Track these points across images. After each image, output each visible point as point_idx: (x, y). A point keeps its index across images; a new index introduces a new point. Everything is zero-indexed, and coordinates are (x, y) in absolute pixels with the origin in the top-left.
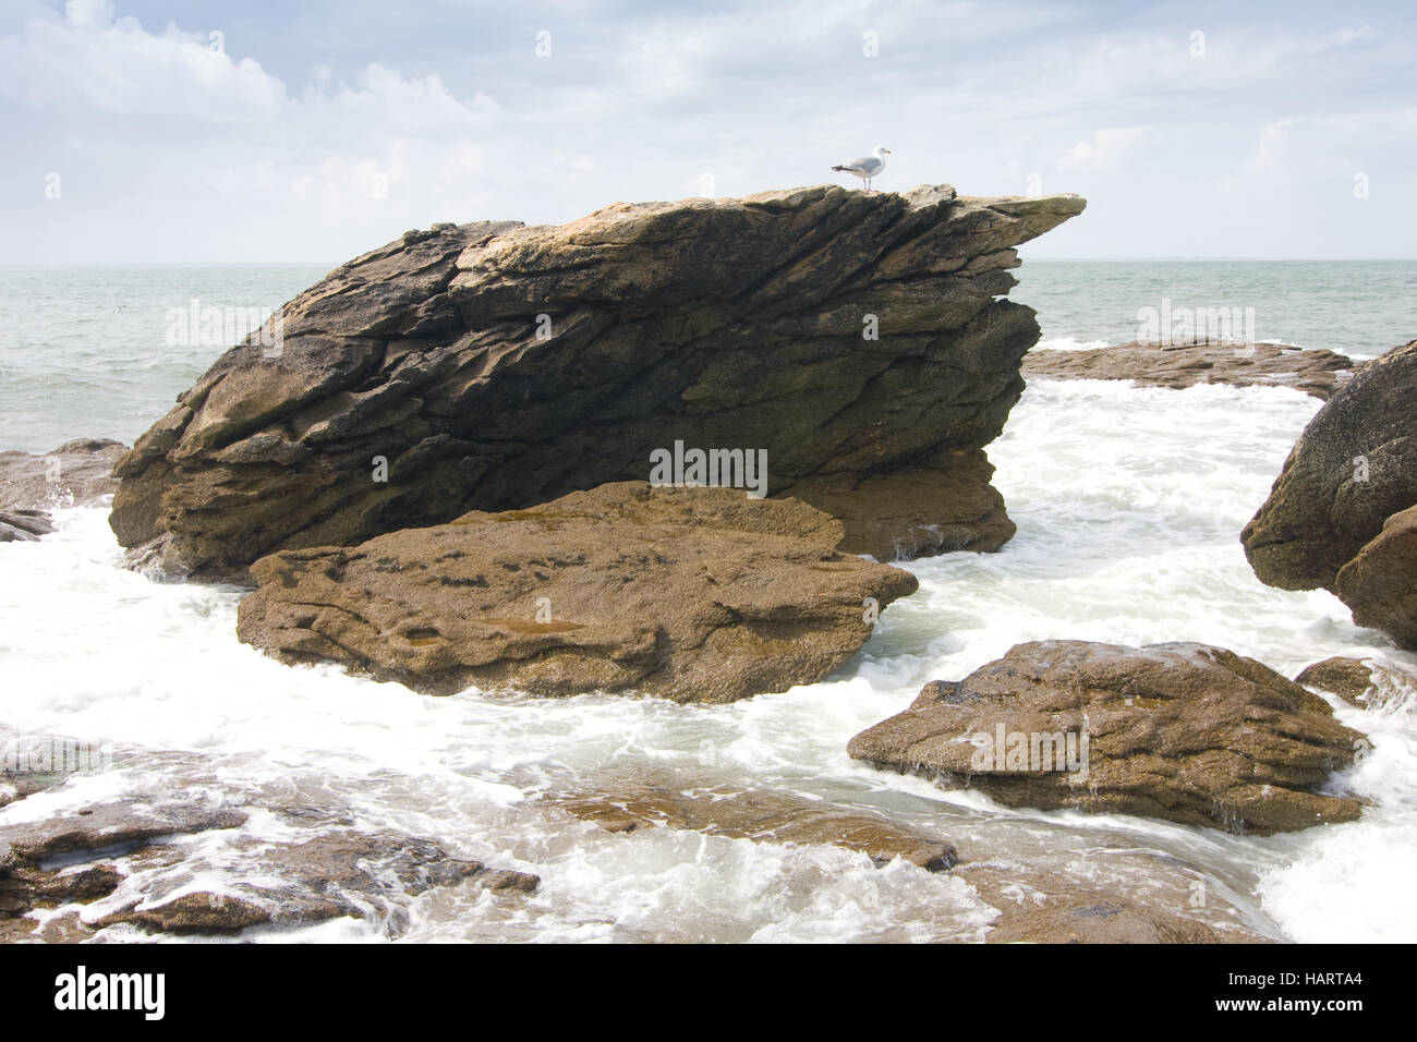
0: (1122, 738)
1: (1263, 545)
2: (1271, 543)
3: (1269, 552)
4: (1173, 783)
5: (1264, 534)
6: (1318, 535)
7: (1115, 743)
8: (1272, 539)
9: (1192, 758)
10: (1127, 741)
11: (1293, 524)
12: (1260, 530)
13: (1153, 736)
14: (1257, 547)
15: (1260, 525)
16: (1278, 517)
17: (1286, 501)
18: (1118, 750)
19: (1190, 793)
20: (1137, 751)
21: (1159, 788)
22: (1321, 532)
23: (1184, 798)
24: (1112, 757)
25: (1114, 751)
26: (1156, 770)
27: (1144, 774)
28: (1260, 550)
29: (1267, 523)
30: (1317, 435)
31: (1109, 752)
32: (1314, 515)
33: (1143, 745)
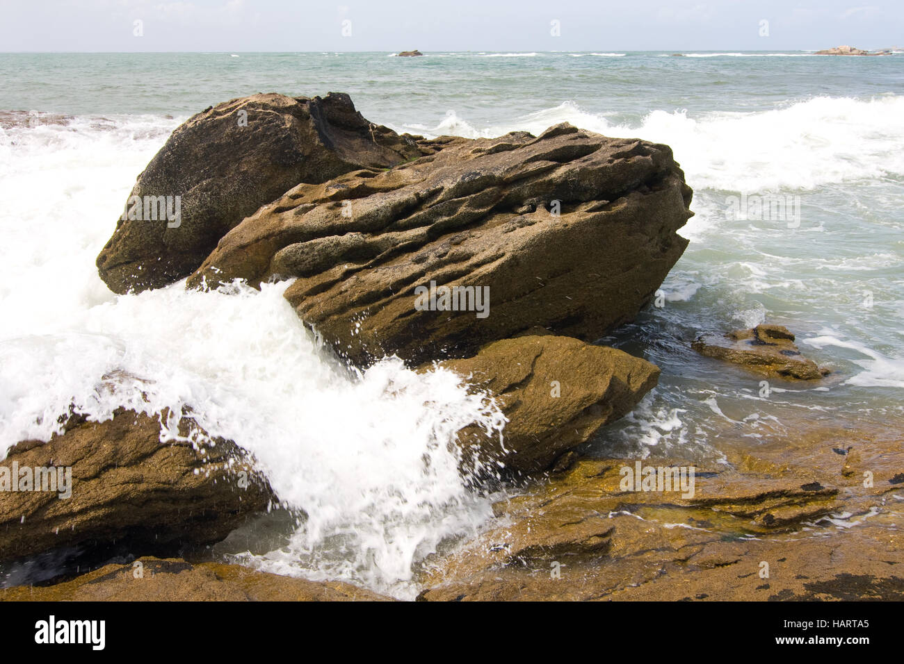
0: (92, 460)
1: (115, 266)
2: (121, 264)
3: (120, 271)
4: (143, 487)
5: (116, 259)
6: (155, 254)
7: (88, 466)
8: (122, 261)
9: (149, 460)
10: (98, 463)
11: (137, 248)
12: (112, 256)
13: (115, 452)
14: (111, 268)
15: (112, 252)
16: (125, 245)
17: (131, 233)
18: (91, 473)
19: (156, 490)
20: (106, 468)
21: (133, 495)
22: (157, 252)
23: (153, 495)
24: (87, 479)
25: (87, 474)
26: (127, 480)
27: (118, 486)
28: (113, 271)
29: (117, 250)
30: (150, 182)
31: (84, 476)
32: (152, 241)
33: (109, 462)
